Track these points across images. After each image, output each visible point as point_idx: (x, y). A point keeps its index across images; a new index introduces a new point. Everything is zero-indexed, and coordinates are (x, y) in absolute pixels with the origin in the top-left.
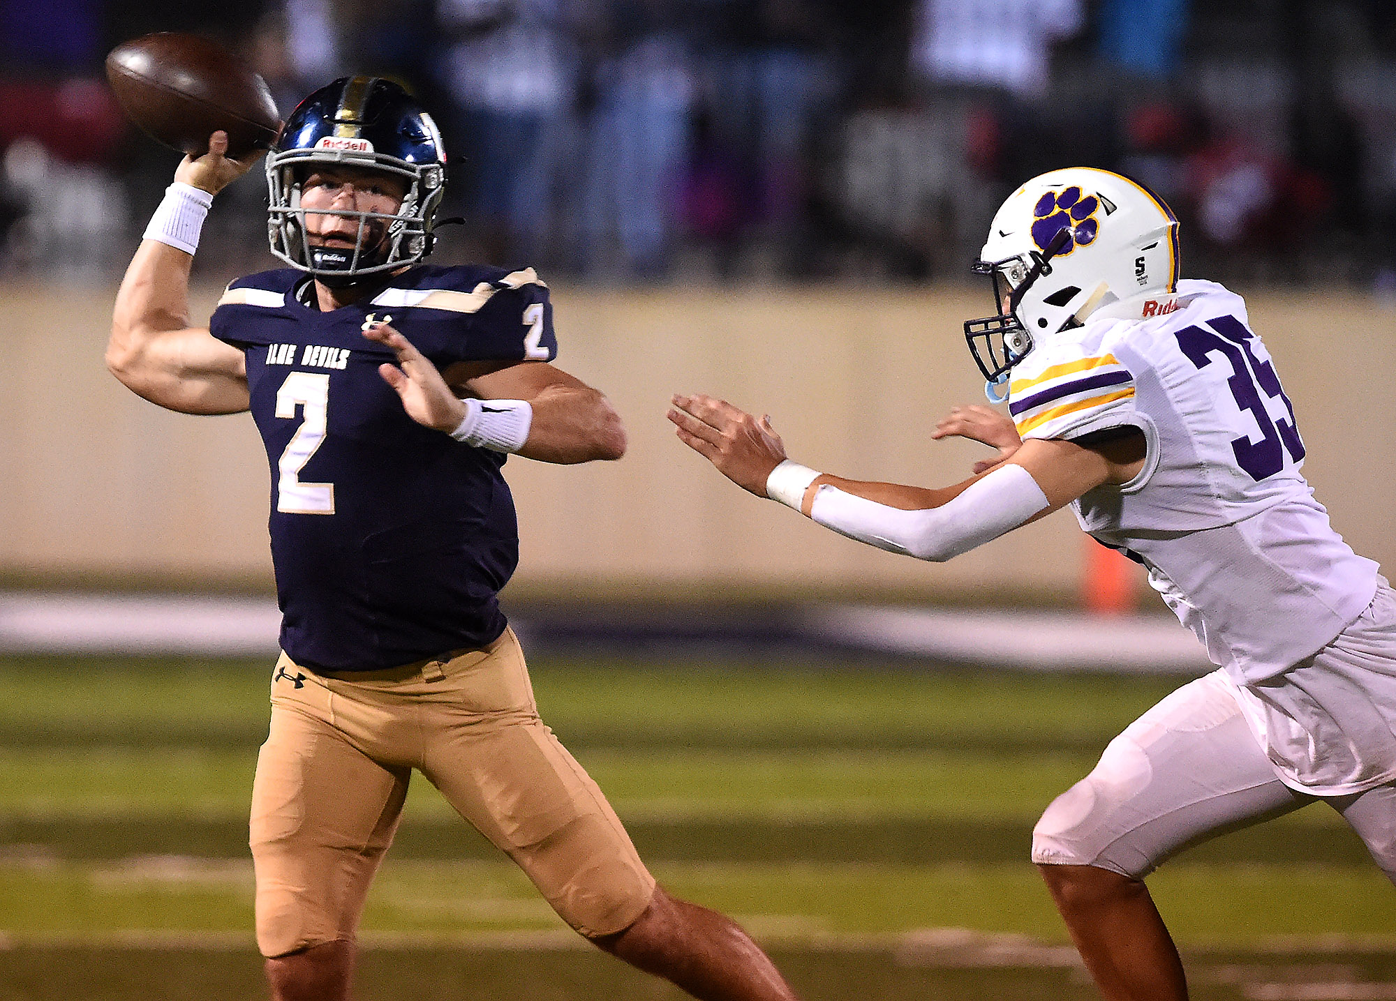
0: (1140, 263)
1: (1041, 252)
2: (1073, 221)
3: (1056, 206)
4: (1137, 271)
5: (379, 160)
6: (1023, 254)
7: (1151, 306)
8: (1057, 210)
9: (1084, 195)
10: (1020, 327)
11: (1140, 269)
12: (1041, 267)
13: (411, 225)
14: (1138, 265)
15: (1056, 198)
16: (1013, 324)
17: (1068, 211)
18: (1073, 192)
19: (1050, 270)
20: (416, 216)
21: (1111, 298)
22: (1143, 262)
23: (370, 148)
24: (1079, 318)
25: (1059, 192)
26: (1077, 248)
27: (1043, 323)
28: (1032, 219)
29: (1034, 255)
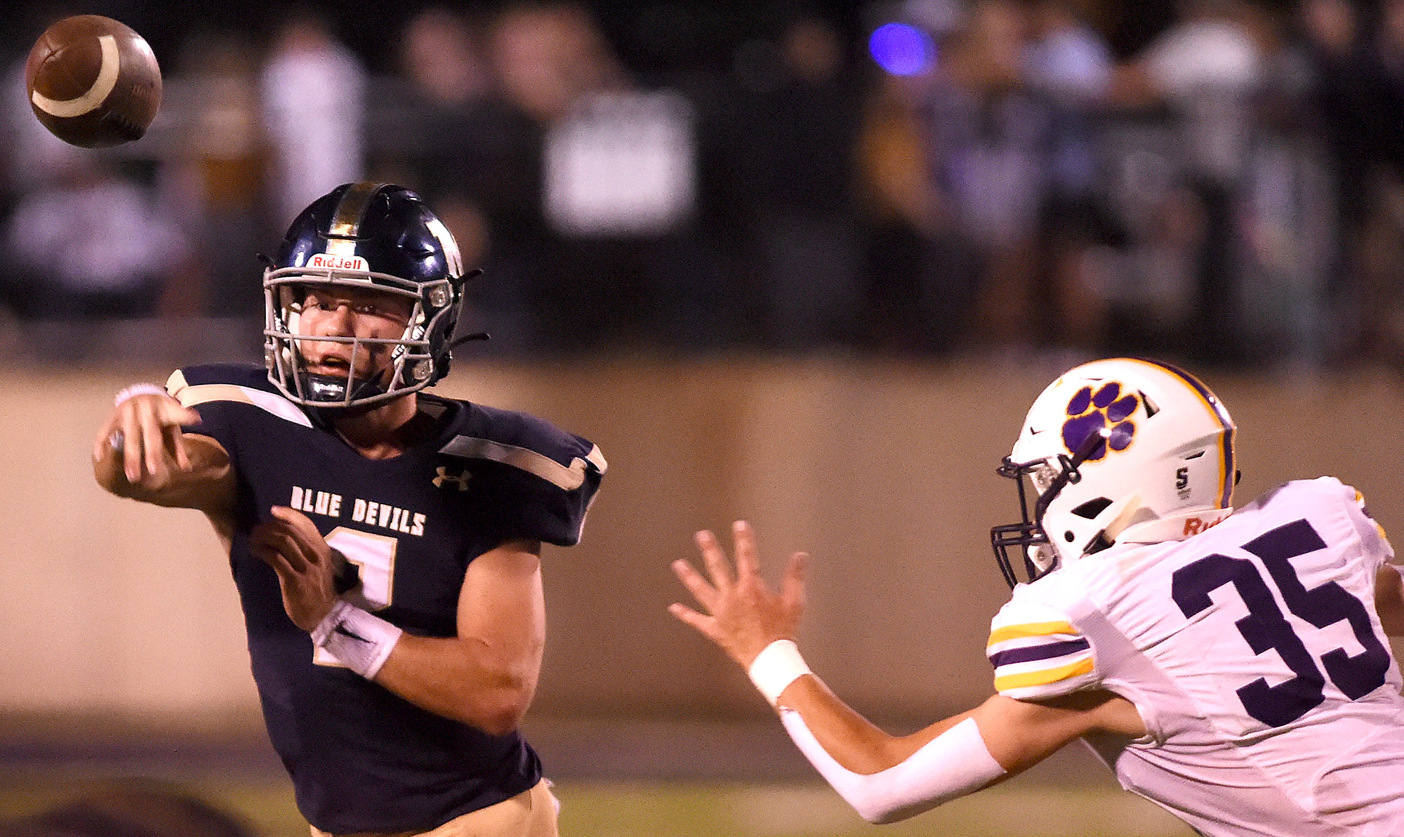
0: (1182, 475)
1: (1071, 456)
2: (1108, 422)
3: (1092, 404)
4: (1178, 484)
5: (375, 280)
6: (1050, 457)
7: (1194, 524)
8: (1091, 408)
9: (1123, 393)
10: (1046, 539)
11: (1182, 481)
12: (1069, 474)
13: (415, 349)
14: (1179, 476)
15: (1093, 394)
16: (1037, 536)
17: (1104, 411)
18: (1113, 389)
19: (1079, 477)
20: (421, 338)
21: (1147, 515)
22: (1185, 474)
23: (364, 267)
24: (1111, 535)
25: (1096, 387)
26: (1111, 454)
27: (1069, 537)
28: (1064, 418)
29: (1062, 458)
